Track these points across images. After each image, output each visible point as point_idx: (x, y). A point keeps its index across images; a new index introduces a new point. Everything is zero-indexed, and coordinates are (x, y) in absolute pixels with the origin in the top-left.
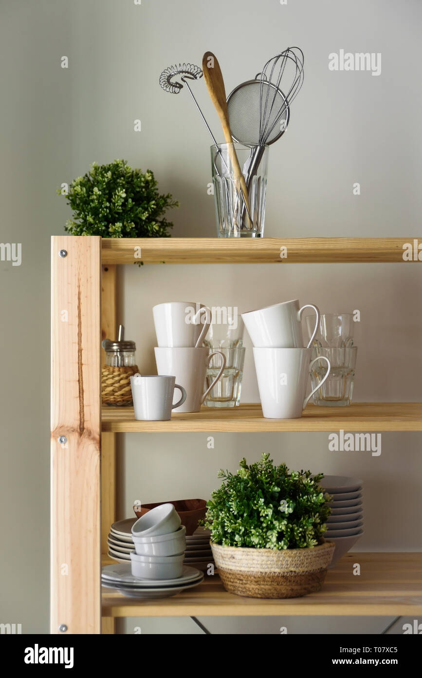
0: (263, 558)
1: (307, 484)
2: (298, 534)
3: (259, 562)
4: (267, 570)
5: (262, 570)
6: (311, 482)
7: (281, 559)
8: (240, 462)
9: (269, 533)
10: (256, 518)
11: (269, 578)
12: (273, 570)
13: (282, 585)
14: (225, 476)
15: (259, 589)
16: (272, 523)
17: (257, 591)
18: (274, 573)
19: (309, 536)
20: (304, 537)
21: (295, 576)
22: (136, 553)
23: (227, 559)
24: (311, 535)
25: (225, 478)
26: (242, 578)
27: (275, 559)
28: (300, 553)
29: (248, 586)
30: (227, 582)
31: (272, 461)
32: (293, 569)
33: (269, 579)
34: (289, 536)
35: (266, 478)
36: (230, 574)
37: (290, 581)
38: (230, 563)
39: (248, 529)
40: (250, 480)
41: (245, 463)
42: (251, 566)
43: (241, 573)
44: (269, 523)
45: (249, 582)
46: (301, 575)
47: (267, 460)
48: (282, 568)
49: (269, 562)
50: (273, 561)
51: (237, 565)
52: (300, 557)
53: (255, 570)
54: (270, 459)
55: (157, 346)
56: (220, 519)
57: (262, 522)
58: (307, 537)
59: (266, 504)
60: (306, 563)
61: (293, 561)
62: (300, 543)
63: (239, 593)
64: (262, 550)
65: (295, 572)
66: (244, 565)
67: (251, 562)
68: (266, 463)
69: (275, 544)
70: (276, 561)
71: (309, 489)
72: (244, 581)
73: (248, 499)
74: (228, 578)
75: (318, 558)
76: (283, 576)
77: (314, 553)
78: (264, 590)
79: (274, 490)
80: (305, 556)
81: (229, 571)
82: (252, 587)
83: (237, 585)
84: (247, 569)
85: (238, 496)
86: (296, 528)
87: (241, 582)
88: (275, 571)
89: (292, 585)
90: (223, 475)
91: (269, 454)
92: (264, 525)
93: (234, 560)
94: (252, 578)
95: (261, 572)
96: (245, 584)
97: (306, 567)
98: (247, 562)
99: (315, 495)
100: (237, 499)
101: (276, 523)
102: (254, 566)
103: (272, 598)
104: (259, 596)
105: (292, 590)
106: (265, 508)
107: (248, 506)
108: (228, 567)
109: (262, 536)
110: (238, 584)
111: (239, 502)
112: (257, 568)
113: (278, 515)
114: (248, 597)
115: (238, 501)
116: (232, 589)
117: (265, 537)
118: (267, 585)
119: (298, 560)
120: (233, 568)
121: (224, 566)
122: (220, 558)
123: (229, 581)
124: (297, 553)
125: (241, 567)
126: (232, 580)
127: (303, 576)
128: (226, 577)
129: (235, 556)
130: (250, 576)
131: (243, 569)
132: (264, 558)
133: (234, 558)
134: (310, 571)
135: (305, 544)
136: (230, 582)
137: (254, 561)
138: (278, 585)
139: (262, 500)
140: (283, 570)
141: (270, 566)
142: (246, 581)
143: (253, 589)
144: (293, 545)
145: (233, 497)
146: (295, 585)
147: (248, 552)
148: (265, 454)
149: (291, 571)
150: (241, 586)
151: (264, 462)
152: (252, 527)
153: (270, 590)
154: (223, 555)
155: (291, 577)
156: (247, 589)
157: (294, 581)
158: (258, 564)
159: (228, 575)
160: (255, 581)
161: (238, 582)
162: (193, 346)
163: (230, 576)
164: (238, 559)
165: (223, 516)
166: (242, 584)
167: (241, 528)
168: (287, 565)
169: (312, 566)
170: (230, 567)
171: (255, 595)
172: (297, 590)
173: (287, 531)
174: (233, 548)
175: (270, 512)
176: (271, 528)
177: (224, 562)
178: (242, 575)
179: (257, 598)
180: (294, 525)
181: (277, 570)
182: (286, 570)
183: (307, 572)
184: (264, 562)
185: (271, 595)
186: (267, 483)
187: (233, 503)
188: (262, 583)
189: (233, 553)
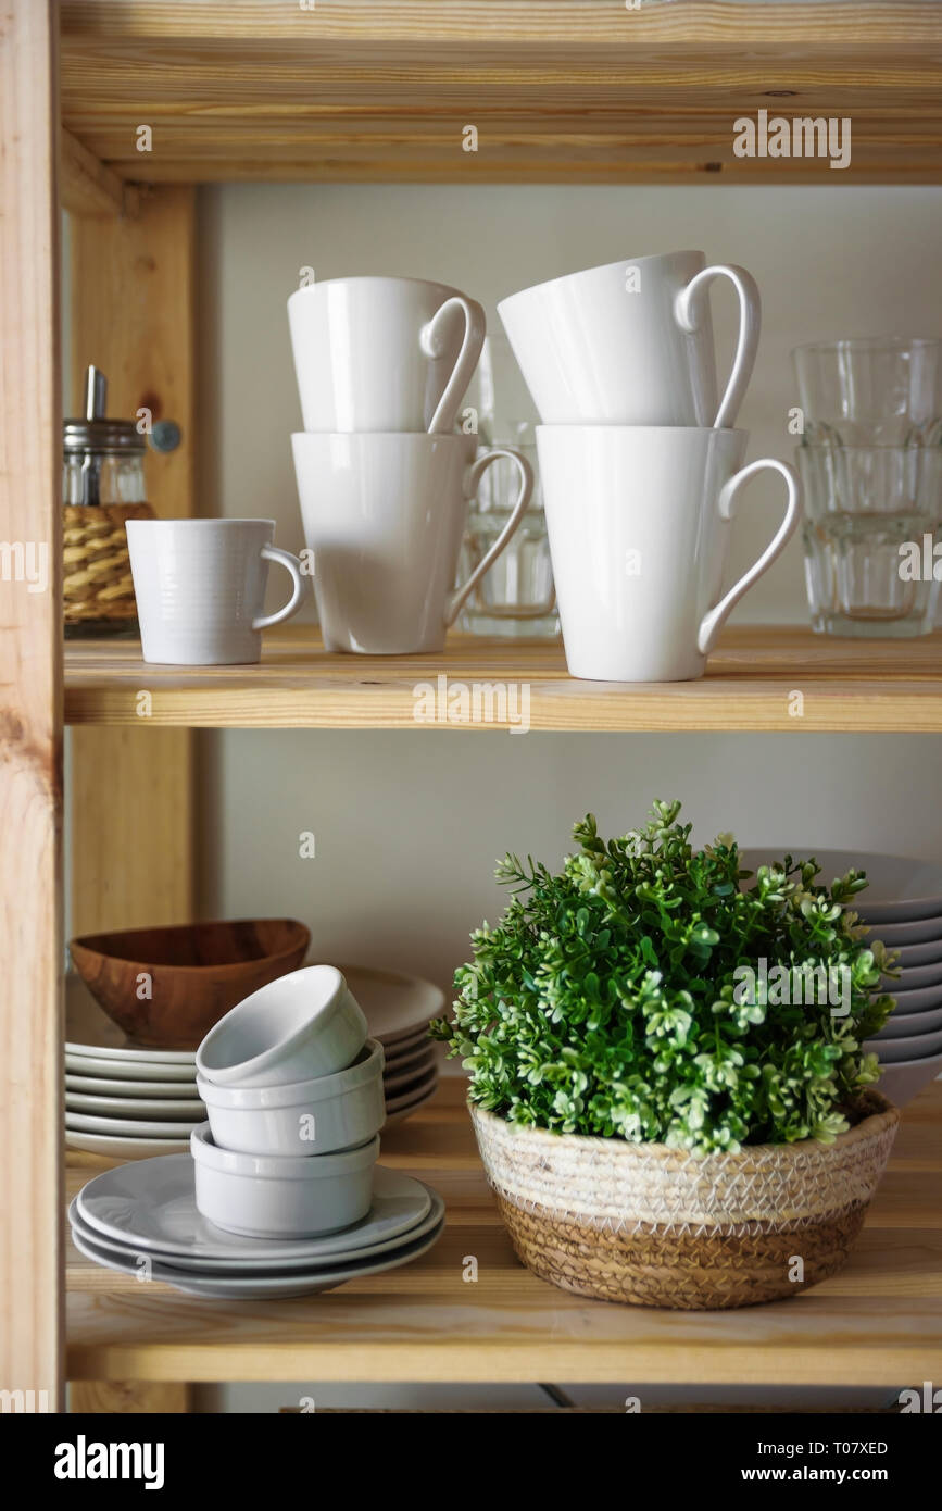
0: (651, 1176)
1: (815, 918)
2: (780, 1100)
3: (637, 1190)
4: (668, 1218)
5: (647, 1217)
6: (828, 911)
7: (717, 1180)
8: (576, 826)
9: (677, 1096)
10: (629, 1038)
11: (673, 1242)
12: (686, 1217)
13: (717, 1266)
14: (523, 877)
15: (634, 1279)
16: (688, 1057)
17: (627, 1284)
18: (691, 1225)
19: (820, 1101)
20: (801, 1104)
21: (765, 1238)
22: (210, 1140)
23: (523, 1169)
24: (826, 1097)
25: (524, 884)
26: (575, 1236)
27: (696, 1180)
28: (784, 1160)
29: (595, 1263)
30: (524, 1242)
31: (689, 827)
32: (757, 1215)
33: (670, 1248)
34: (748, 1105)
35: (668, 897)
36: (534, 1218)
37: (746, 1254)
38: (533, 1184)
39: (602, 1078)
40: (612, 899)
41: (593, 830)
42: (611, 1200)
43: (573, 1220)
44: (679, 1060)
45: (599, 1253)
46: (784, 1233)
47: (672, 827)
48: (718, 1211)
49: (674, 1191)
50: (689, 1186)
51: (560, 1191)
52: (784, 1172)
53: (625, 1214)
54: (681, 821)
55: (300, 427)
56: (501, 1034)
57: (652, 1056)
58: (812, 1106)
59: (670, 987)
60: (806, 1193)
61: (757, 1186)
62: (785, 1125)
63: (564, 1283)
64: (652, 1148)
65: (765, 1223)
66: (583, 1195)
67: (608, 1186)
68: (666, 838)
69: (698, 1135)
70: (700, 1189)
71: (822, 932)
72: (583, 1248)
73: (603, 970)
74: (527, 1229)
75: (845, 1173)
76: (724, 1239)
77: (833, 1156)
78: (651, 1282)
79: (696, 937)
80: (798, 1169)
81: (532, 1210)
82: (611, 1270)
83: (560, 1256)
84: (593, 1210)
85: (567, 958)
86: (775, 1079)
87: (572, 1249)
88: (695, 1221)
89: (752, 1267)
90: (515, 873)
91: (679, 805)
92: (661, 1067)
93: (548, 1176)
94: (613, 1240)
95: (643, 1223)
96: (587, 1257)
97: (805, 1205)
98: (592, 1185)
99: (843, 956)
100: (560, 968)
101: (704, 1062)
102: (618, 1199)
103: (681, 1309)
104: (634, 1299)
105: (753, 1282)
106: (664, 1004)
107: (604, 993)
108: (526, 1195)
109: (652, 1104)
110: (561, 1253)
111: (568, 978)
112: (631, 1207)
113: (713, 1029)
114: (597, 1299)
115: (565, 973)
116: (543, 1266)
117: (661, 1107)
118: (664, 1265)
119: (776, 1185)
120: (546, 1201)
121: (512, 1189)
122: (502, 1160)
123: (529, 1240)
124: (774, 1160)
125: (574, 1200)
126: (540, 1239)
127: (793, 1233)
128: (520, 1224)
129: (551, 1163)
130: (605, 1233)
131: (578, 1208)
132: (658, 1176)
133: (547, 1168)
134: (818, 1216)
135: (805, 1131)
136: (535, 1243)
137: (620, 1185)
138: (703, 1265)
139: (654, 977)
140: (722, 1217)
141: (676, 1204)
142: (588, 1247)
143: (615, 1275)
144: (760, 1134)
145: (549, 962)
146: (763, 1267)
147: (600, 1153)
148: (663, 805)
149: (752, 1222)
150: (572, 1261)
151: (659, 832)
152: (617, 1074)
153: (675, 1282)
154: (510, 1155)
155: (752, 1239)
156: (596, 1273)
157: (760, 1255)
158: (635, 1196)
159: (526, 1221)
160: (622, 1252)
161: (563, 1247)
162: (423, 429)
163: (533, 1226)
164: (561, 1172)
165: (513, 1021)
166: (575, 1256)
167: (575, 1076)
168: (739, 1199)
169: (826, 1201)
170: (536, 1197)
171: (621, 1296)
172: (769, 1282)
173: (742, 1090)
174: (546, 1137)
175: (682, 1022)
176: (682, 1077)
177: (512, 1176)
178: (576, 1227)
179: (629, 1305)
180: (769, 1067)
181: (702, 1219)
182: (735, 1219)
183: (805, 1220)
184: (654, 1191)
185: (676, 1298)
186: (672, 913)
187: (550, 985)
188: (646, 1257)
189: (545, 1152)
